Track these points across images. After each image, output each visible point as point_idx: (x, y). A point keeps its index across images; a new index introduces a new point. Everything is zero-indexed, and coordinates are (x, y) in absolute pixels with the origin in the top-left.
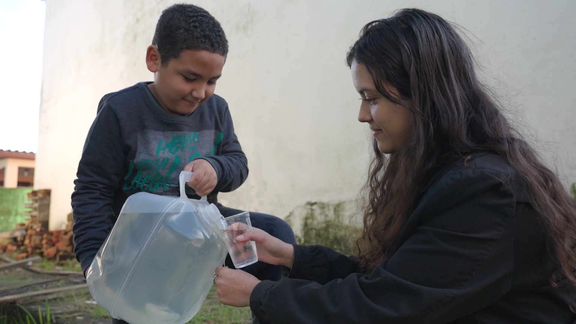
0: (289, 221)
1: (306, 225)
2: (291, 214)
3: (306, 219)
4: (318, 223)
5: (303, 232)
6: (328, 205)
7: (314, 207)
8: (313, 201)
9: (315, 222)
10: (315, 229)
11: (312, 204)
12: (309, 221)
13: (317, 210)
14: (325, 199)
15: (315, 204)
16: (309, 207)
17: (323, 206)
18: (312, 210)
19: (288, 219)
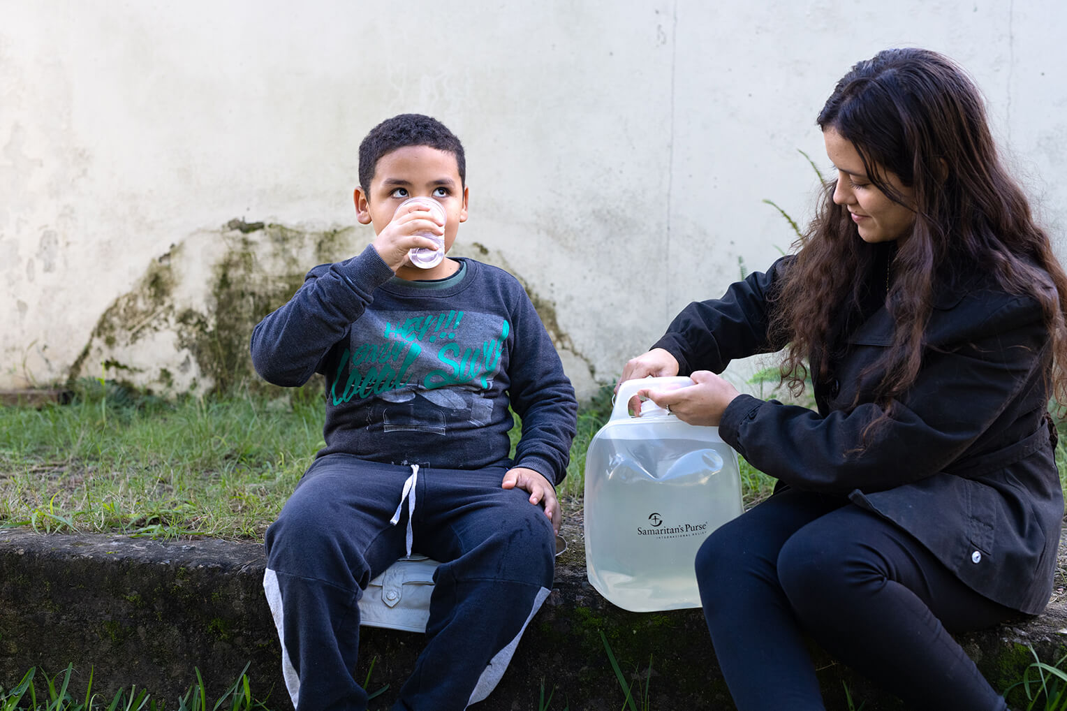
0: (168, 268)
1: (224, 282)
2: (175, 250)
3: (226, 266)
4: (265, 279)
5: (215, 301)
6: (300, 234)
7: (254, 236)
8: (251, 219)
9: (256, 277)
10: (253, 294)
11: (248, 228)
12: (234, 274)
13: (262, 245)
14: (290, 218)
15: (259, 226)
16: (238, 233)
17: (282, 236)
18: (246, 243)
19: (165, 263)
